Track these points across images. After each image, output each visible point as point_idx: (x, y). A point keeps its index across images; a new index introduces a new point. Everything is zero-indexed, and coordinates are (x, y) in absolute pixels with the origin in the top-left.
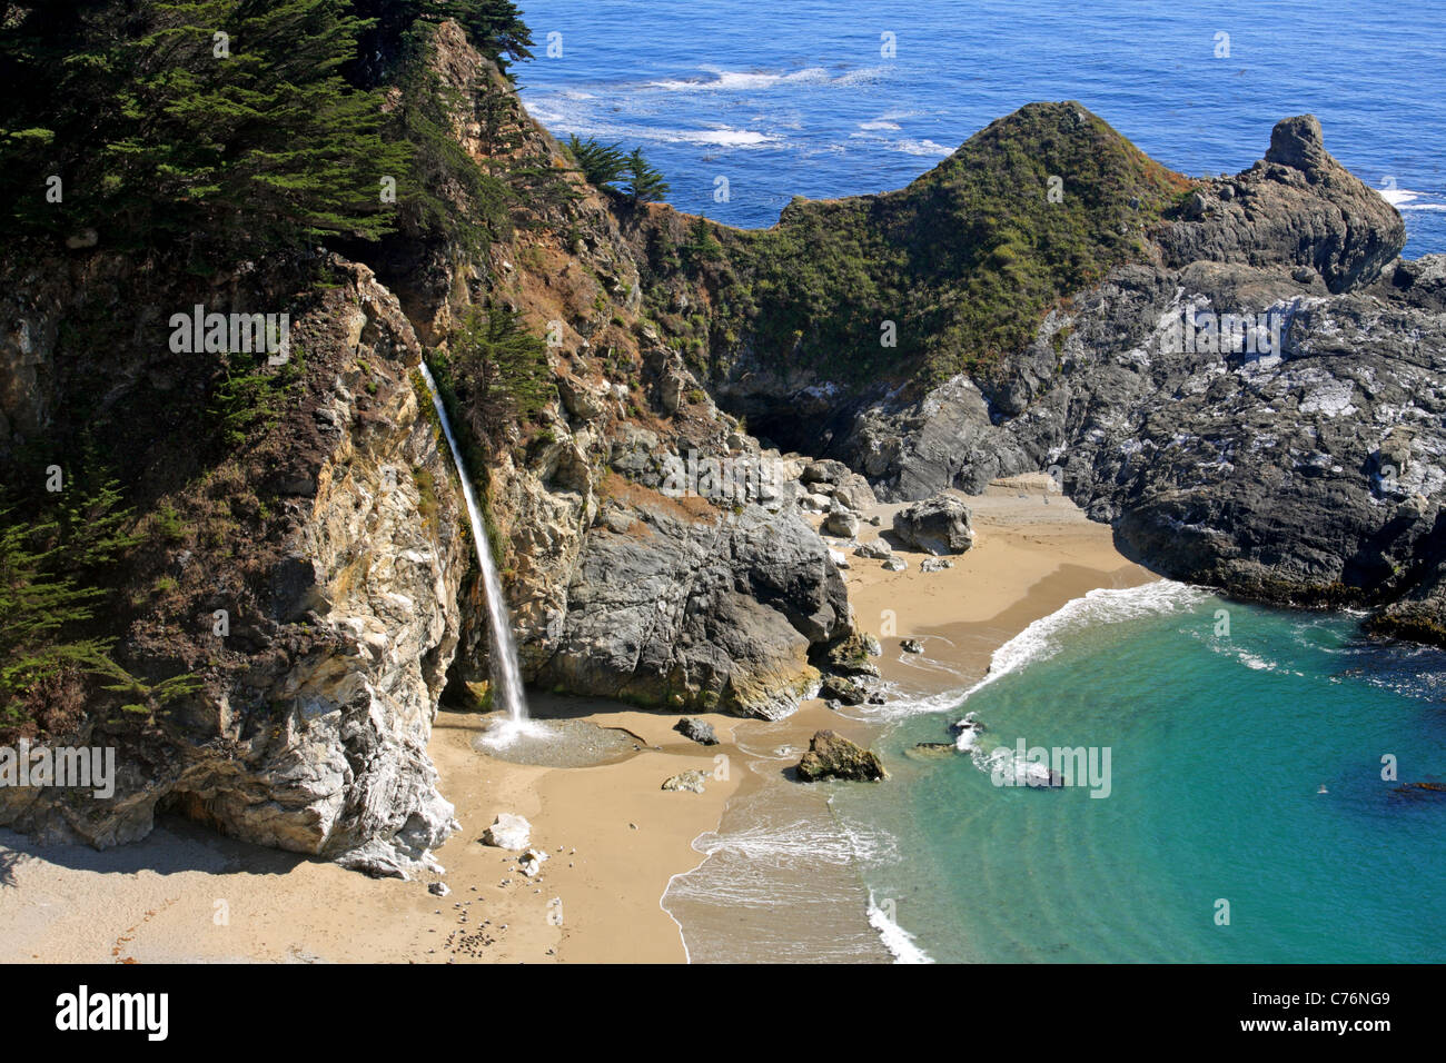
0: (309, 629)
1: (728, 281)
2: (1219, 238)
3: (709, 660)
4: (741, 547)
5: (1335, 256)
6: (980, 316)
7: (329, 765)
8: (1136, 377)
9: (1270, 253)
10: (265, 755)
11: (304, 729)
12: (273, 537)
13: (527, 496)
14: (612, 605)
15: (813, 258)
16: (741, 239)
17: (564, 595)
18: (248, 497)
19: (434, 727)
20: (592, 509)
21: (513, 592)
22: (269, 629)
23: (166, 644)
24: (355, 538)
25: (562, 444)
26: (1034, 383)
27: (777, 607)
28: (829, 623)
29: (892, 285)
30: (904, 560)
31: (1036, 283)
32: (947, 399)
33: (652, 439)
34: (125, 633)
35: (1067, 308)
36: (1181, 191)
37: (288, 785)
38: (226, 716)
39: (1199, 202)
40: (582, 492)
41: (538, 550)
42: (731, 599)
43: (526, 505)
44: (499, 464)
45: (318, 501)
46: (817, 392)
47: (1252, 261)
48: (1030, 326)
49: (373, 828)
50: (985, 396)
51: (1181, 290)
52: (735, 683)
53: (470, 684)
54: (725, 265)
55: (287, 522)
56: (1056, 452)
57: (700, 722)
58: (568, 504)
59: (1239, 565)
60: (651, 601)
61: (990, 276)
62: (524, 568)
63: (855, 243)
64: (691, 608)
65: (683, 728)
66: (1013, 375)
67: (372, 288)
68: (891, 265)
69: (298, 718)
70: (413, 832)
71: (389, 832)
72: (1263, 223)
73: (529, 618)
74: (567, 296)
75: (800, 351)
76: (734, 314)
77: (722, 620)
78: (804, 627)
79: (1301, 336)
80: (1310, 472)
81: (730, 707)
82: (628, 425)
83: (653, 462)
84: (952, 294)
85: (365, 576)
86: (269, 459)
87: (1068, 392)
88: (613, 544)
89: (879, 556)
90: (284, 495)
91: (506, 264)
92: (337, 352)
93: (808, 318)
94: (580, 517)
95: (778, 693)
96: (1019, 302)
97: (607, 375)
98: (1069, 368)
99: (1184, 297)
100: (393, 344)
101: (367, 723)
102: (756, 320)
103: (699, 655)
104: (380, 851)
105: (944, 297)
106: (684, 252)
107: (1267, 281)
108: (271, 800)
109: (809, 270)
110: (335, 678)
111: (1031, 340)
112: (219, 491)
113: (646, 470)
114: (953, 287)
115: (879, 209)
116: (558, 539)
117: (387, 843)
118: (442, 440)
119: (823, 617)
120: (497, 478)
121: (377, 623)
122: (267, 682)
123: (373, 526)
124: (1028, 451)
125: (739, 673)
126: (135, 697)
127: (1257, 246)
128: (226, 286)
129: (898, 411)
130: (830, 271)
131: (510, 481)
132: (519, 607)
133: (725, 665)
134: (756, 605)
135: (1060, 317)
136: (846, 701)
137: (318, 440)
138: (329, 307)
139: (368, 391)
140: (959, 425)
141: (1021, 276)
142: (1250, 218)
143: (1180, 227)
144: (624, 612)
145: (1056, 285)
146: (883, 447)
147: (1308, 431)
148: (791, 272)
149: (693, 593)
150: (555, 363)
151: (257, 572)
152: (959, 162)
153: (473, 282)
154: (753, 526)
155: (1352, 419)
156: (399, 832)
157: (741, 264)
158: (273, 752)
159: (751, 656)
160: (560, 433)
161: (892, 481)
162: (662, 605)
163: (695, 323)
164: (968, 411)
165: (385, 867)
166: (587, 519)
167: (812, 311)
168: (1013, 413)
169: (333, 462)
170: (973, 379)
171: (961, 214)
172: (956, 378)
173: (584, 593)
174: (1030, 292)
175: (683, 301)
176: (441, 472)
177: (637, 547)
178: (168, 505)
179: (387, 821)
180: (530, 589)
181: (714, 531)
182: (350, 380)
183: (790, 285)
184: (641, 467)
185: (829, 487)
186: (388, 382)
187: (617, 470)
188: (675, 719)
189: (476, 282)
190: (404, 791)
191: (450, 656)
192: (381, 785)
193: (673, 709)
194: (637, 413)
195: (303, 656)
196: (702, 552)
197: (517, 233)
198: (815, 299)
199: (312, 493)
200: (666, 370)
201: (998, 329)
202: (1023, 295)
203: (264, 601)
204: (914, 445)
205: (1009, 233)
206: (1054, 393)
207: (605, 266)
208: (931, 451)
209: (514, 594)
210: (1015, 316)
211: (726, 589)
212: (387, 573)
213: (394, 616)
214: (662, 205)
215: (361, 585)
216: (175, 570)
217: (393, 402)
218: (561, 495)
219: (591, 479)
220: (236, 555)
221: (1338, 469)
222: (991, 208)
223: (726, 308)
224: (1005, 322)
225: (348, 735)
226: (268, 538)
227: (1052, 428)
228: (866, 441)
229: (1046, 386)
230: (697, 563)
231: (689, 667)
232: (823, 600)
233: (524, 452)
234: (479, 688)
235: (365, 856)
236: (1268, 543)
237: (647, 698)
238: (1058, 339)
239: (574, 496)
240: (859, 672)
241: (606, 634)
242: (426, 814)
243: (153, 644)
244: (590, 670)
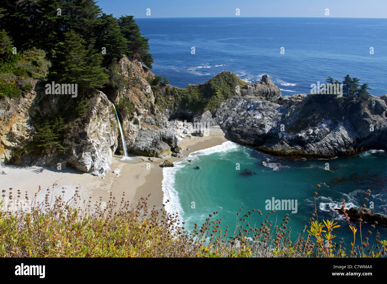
0: (86, 141)
1: (177, 96)
2: (250, 92)
3: (154, 149)
4: (162, 134)
5: (268, 95)
6: (212, 102)
7: (89, 160)
8: (234, 112)
9: (258, 94)
11: (85, 155)
12: (83, 128)
13: (129, 125)
14: (141, 141)
15: (190, 93)
16: (180, 90)
17: (135, 140)
18: (81, 123)
19: (113, 157)
20: (140, 127)
21: (126, 138)
22: (81, 141)
23: (67, 142)
24: (96, 129)
25: (135, 118)
26: (219, 112)
27: (166, 142)
29: (201, 97)
30: (193, 137)
32: (206, 114)
33: (151, 118)
34: (63, 141)
35: (225, 101)
36: (246, 85)
37: (82, 162)
38: (74, 152)
39: (248, 87)
40: (139, 125)
41: (130, 133)
42: (159, 141)
44: (125, 120)
46: (189, 113)
47: (255, 96)
48: (220, 104)
49: (95, 169)
50: (212, 114)
51: (243, 99)
52: (158, 153)
53: (120, 151)
54: (177, 94)
55: (85, 126)
56: (221, 123)
57: (151, 158)
58: (136, 127)
59: (241, 140)
60: (147, 141)
61: (215, 97)
62: (128, 135)
63: (196, 91)
64: (153, 142)
65: (149, 159)
66: (216, 111)
67: (103, 95)
68: (201, 94)
69: (84, 153)
70: (101, 170)
71: (97, 170)
72: (257, 90)
73: (129, 142)
74: (139, 97)
75: (187, 107)
76: (178, 101)
77: (157, 144)
78: (170, 145)
79: (257, 107)
80: (253, 126)
81: (157, 156)
82: (147, 116)
85: (98, 134)
86: (84, 118)
87: (224, 114)
88: (143, 132)
89: (190, 137)
90: (85, 123)
91: (130, 92)
92: (95, 103)
93: (188, 102)
94: (138, 128)
95: (164, 155)
96: (218, 100)
97: (145, 108)
98: (225, 110)
99: (243, 101)
100: (105, 103)
101: (95, 155)
102: (181, 102)
103: (153, 149)
104: (96, 172)
106: (171, 92)
107: (256, 98)
108: (80, 164)
109: (189, 95)
110: (89, 148)
111: (219, 106)
112: (77, 122)
113: (149, 122)
114: (209, 98)
115: (200, 86)
116: (134, 131)
119: (173, 145)
120: (125, 122)
121: (99, 141)
122: (80, 148)
123: (100, 128)
124: (217, 122)
125: (159, 151)
126: (62, 149)
127: (256, 93)
129: (199, 116)
130: (192, 95)
131: (127, 123)
132: (127, 141)
133: (157, 150)
134: (163, 142)
135: (224, 103)
136: (174, 156)
137: (90, 115)
138: (95, 97)
139: (100, 109)
140: (207, 118)
141: (219, 97)
142: (255, 89)
143: (244, 90)
144: (143, 142)
145: (224, 98)
147: (254, 121)
148: (187, 95)
149: (154, 140)
150: (136, 106)
151: (80, 133)
152: (213, 80)
153: (123, 95)
154: (164, 131)
155: (260, 119)
157: (179, 94)
158: (80, 157)
159: (161, 149)
160: (135, 116)
162: (149, 141)
163: (172, 102)
164: (208, 116)
165: (96, 175)
168: (216, 117)
169: (92, 118)
170: (210, 111)
171: (212, 87)
172: (208, 111)
173: (138, 139)
174: (220, 99)
175: (170, 99)
176: (115, 121)
177: (146, 133)
178: (70, 123)
179: (97, 168)
180: (129, 138)
181: (158, 131)
182: (97, 107)
183: (186, 97)
186: (103, 108)
187: (145, 122)
188: (148, 158)
190: (100, 165)
191: (116, 147)
192: (97, 163)
193: (149, 156)
194: (149, 114)
195: (85, 145)
196: (156, 134)
197: (133, 88)
198: (190, 99)
199: (89, 123)
200: (154, 108)
202: (219, 99)
203: (80, 137)
204: (199, 121)
205: (218, 90)
208: (202, 122)
211: (158, 139)
212: (102, 134)
213: (102, 140)
214: (168, 85)
215: (97, 136)
216: (70, 132)
217: (104, 111)
218: (135, 125)
219: (140, 123)
220: (78, 131)
221: (257, 126)
222: (216, 87)
224: (216, 103)
225: (92, 156)
227: (221, 119)
228: (194, 120)
229: (221, 113)
230: (155, 136)
231: (151, 150)
232: (173, 142)
233: (129, 119)
235: (94, 173)
236: (245, 136)
237: (145, 154)
238: (223, 106)
239: (137, 125)
240: (178, 152)
241: (140, 145)
242: (103, 168)
243: (66, 142)
244: (137, 150)
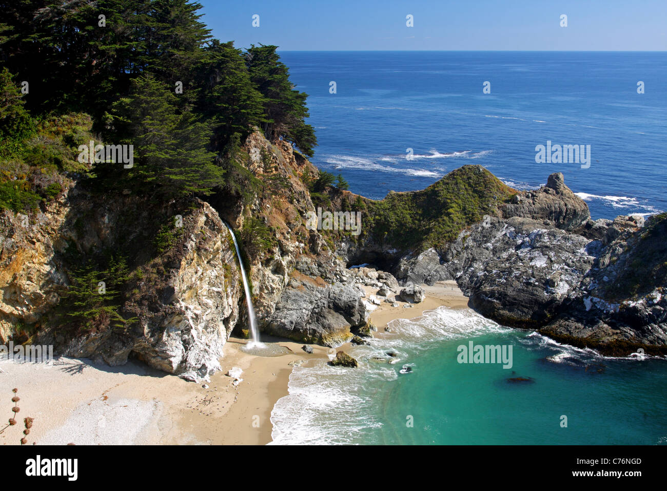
0: (172, 307)
1: (366, 216)
2: (522, 210)
3: (315, 328)
4: (332, 295)
5: (562, 217)
6: (440, 230)
7: (177, 347)
8: (488, 252)
9: (539, 215)
10: (157, 343)
11: (169, 336)
12: (166, 280)
13: (264, 275)
15: (393, 210)
16: (372, 203)
17: (274, 306)
18: (162, 268)
19: (227, 341)
20: (287, 280)
21: (256, 303)
22: (161, 306)
23: (132, 308)
24: (194, 282)
25: (277, 260)
26: (455, 252)
27: (341, 314)
28: (358, 320)
29: (416, 219)
30: (398, 304)
31: (460, 221)
32: (426, 255)
33: (309, 260)
34: (123, 305)
35: (469, 229)
36: (512, 194)
37: (162, 352)
38: (146, 330)
39: (517, 198)
40: (283, 275)
41: (266, 291)
42: (325, 310)
43: (263, 278)
44: (255, 265)
45: (181, 270)
46: (390, 252)
47: (533, 218)
48: (456, 234)
49: (190, 367)
50: (439, 255)
51: (506, 225)
52: (323, 335)
53: (243, 330)
54: (366, 211)
55: (170, 276)
56: (459, 274)
57: (309, 347)
58: (277, 279)
59: (501, 312)
60: (300, 309)
61: (445, 218)
62: (261, 296)
63: (407, 206)
64: (313, 312)
65: (304, 348)
66: (448, 249)
67: (210, 210)
68: (417, 213)
69: (167, 332)
70: (202, 370)
71: (194, 369)
72: (538, 205)
73: (262, 311)
74: (287, 216)
75: (387, 239)
76: (367, 226)
77: (321, 316)
78: (349, 320)
79: (538, 241)
80: (528, 284)
81: (321, 343)
82: (302, 256)
83: (308, 267)
84: (433, 223)
85: (197, 293)
86: (169, 257)
87: (465, 255)
88: (292, 291)
89: (392, 303)
90: (171, 268)
91: (268, 205)
92: (194, 228)
93: (389, 229)
94: (282, 283)
95: (336, 340)
96: (453, 227)
97: (298, 240)
98: (467, 248)
99: (507, 228)
100: (214, 226)
101: (190, 336)
102: (374, 228)
103: (313, 327)
104: (192, 374)
105: (432, 224)
106: (353, 206)
107: (534, 224)
108: (158, 356)
109: (391, 214)
110: (179, 322)
111: (456, 239)
112: (154, 266)
113: (306, 270)
114: (434, 221)
115: (416, 196)
116: (273, 289)
117: (194, 372)
118: (236, 256)
119: (356, 319)
120: (254, 269)
121: (200, 307)
122: (159, 321)
123: (201, 279)
124: (450, 273)
125: (325, 333)
126: (120, 322)
127: (535, 213)
128: (166, 207)
129: (411, 259)
130: (397, 214)
131: (259, 270)
132: (259, 308)
133: (320, 330)
134: (334, 312)
135: (466, 232)
136: (358, 344)
137: (183, 252)
138: (194, 214)
139: (203, 239)
140: (429, 264)
141: (455, 219)
142: (534, 204)
143: (510, 206)
144: (291, 312)
145: (466, 222)
146: (404, 269)
147: (530, 271)
148: (386, 214)
149: (314, 308)
150: (278, 236)
151: (160, 289)
152: (441, 182)
153: (253, 210)
154: (337, 289)
155: (544, 268)
156: (199, 369)
157: (371, 211)
158: (159, 341)
159: (329, 328)
160: (277, 257)
161: (405, 280)
162: (304, 311)
164: (431, 260)
165: (191, 378)
166: (285, 283)
167: (391, 226)
168: (447, 261)
169: (186, 259)
170: (436, 250)
171: (440, 198)
172: (430, 249)
173: (281, 305)
174: (457, 223)
176: (234, 266)
177: (300, 293)
178: (140, 269)
179: (194, 365)
180: (263, 303)
181: (324, 290)
182: (197, 236)
183: (385, 218)
184: (305, 269)
185: (384, 281)
186: (210, 237)
187: (297, 269)
188: (302, 345)
189: (255, 210)
190: (201, 357)
191: (234, 321)
192: (193, 354)
193: (304, 342)
194: (306, 253)
195: (169, 314)
196: (319, 296)
197: (274, 196)
198: (392, 222)
199: (179, 268)
200: (316, 240)
201: (445, 235)
202: (455, 224)
203: (160, 298)
204: (413, 269)
205: (454, 205)
206: (461, 256)
207: (302, 208)
208: (418, 272)
209: (257, 304)
210: (451, 231)
211: (325, 307)
212: (205, 293)
213: (205, 306)
214: (348, 192)
215: (196, 296)
216: (139, 287)
217: (211, 243)
218: (276, 275)
219: (286, 270)
220: (155, 284)
221: (537, 283)
222: (449, 197)
223: (364, 224)
224: (448, 232)
225: (183, 339)
226: (164, 280)
227: (458, 266)
228: (400, 267)
229: (458, 253)
230: (317, 299)
231: (309, 330)
232: (356, 313)
233: (265, 262)
234: (246, 332)
235: (186, 375)
236: (511, 304)
237: (296, 338)
238: (464, 239)
239: (281, 276)
240: (367, 336)
241: (285, 318)
242: (207, 365)
243: (129, 308)
244: (279, 329)
